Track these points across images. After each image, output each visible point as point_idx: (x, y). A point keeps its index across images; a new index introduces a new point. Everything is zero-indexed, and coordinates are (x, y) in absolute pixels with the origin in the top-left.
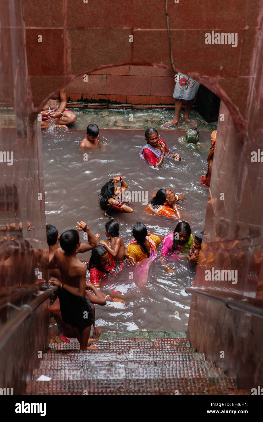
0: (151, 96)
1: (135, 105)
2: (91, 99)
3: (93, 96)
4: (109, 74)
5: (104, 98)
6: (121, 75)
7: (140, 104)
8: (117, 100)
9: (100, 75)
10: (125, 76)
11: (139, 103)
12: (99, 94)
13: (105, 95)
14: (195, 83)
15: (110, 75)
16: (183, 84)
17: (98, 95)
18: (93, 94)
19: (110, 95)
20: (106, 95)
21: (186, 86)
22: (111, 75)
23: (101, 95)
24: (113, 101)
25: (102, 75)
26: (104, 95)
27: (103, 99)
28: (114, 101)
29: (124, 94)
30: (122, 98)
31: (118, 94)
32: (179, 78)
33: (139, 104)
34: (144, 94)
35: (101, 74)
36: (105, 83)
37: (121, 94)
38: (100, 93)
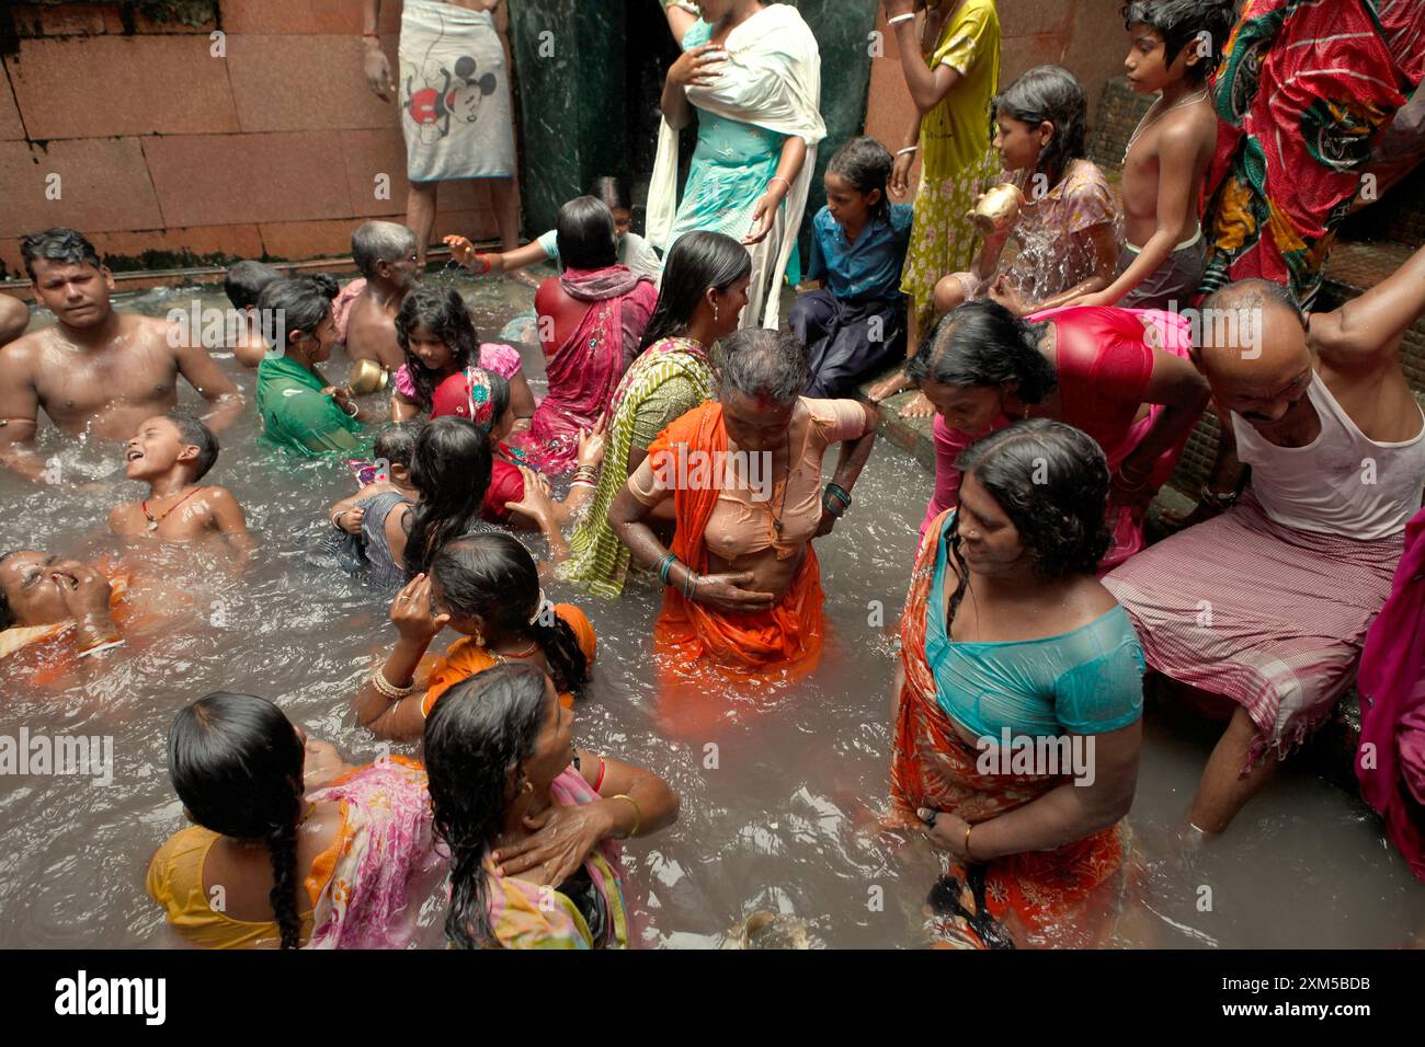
0: (353, 219)
1: (302, 261)
2: (106, 254)
3: (109, 239)
4: (150, 131)
5: (161, 245)
6: (204, 134)
7: (322, 257)
8: (224, 251)
9: (110, 138)
10: (224, 137)
11: (318, 254)
12: (135, 232)
13: (164, 231)
14: (475, 102)
15: (156, 134)
16: (428, 114)
17: (134, 236)
18: (106, 233)
19: (184, 229)
20: (169, 232)
21: (441, 122)
22: (161, 135)
23: (143, 231)
24: (206, 257)
25: (118, 137)
26: (158, 234)
27: (158, 249)
29: (244, 219)
30: (242, 240)
31: (221, 222)
32: (409, 93)
33: (316, 258)
34: (328, 215)
35: (112, 133)
36: (146, 175)
37: (231, 219)
38: (137, 224)
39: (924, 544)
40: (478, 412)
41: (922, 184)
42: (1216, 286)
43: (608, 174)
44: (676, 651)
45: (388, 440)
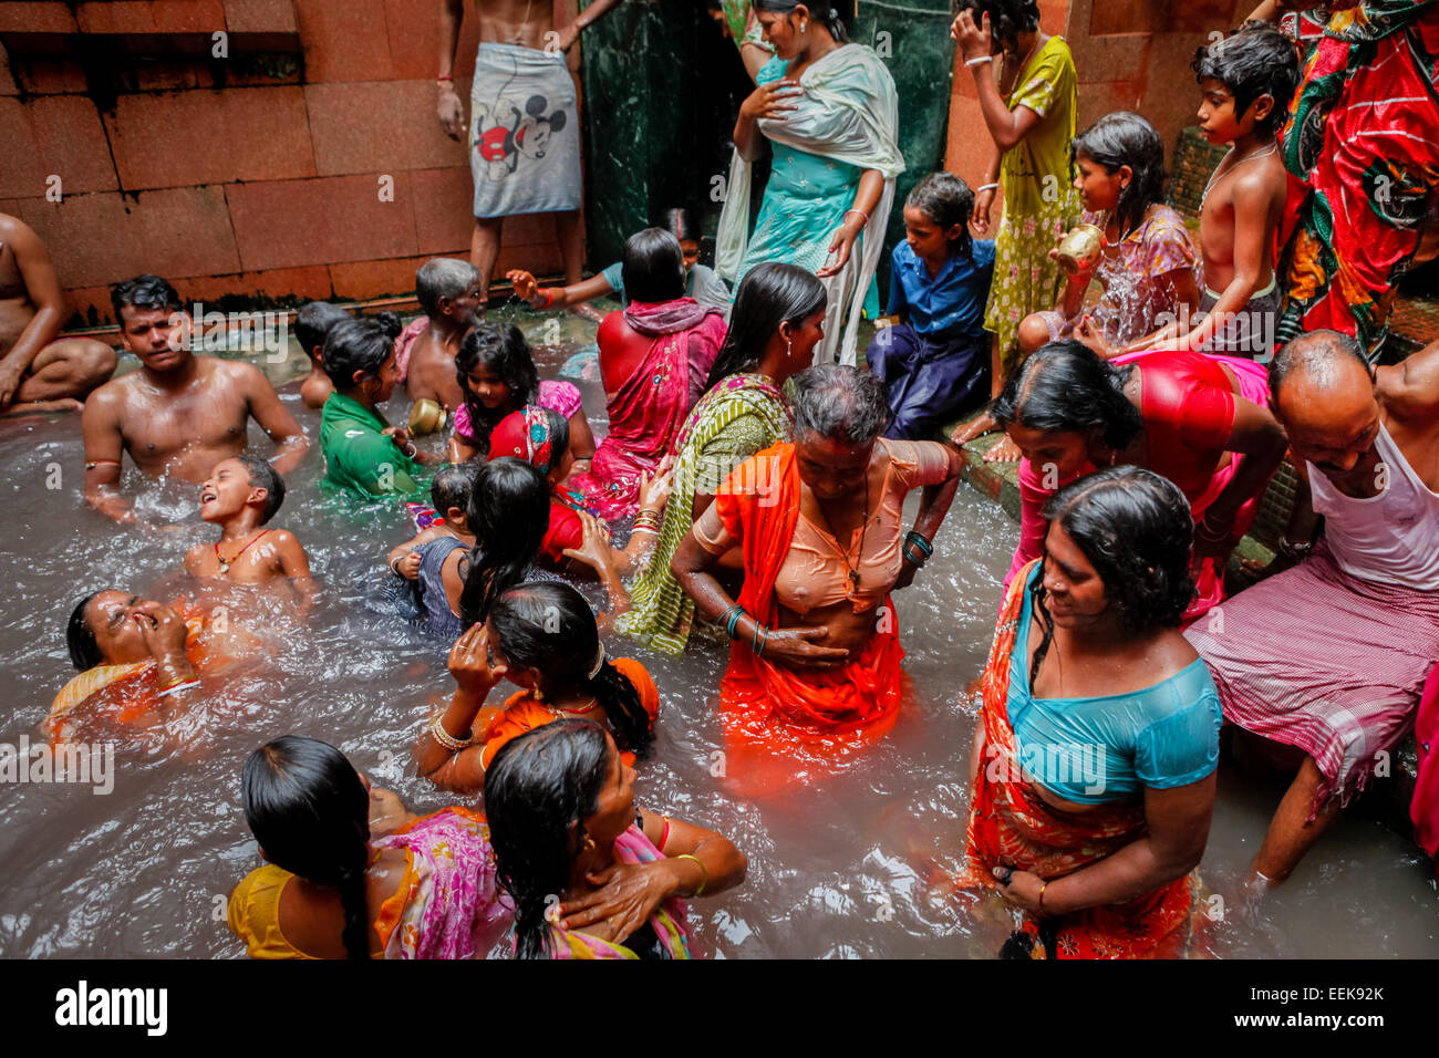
0: (419, 256)
1: (368, 301)
3: (191, 284)
4: (234, 179)
5: (239, 288)
6: (283, 180)
7: (388, 296)
8: (295, 293)
9: (196, 187)
10: (301, 182)
11: (383, 293)
12: (214, 277)
13: (241, 275)
14: (545, 138)
15: (238, 181)
16: (497, 152)
17: (215, 281)
18: (188, 279)
19: (259, 272)
20: (245, 277)
21: (510, 159)
22: (243, 183)
23: (222, 276)
24: (279, 299)
25: (203, 186)
26: (236, 278)
27: (234, 293)
28: (282, 295)
29: (316, 261)
30: (313, 282)
31: (294, 264)
32: (480, 132)
33: (381, 298)
34: (394, 253)
35: (199, 182)
36: (227, 221)
37: (304, 262)
38: (217, 268)
39: (1009, 596)
40: (536, 452)
41: (1004, 221)
42: (1291, 336)
43: (678, 206)
44: (744, 710)
45: (445, 482)
